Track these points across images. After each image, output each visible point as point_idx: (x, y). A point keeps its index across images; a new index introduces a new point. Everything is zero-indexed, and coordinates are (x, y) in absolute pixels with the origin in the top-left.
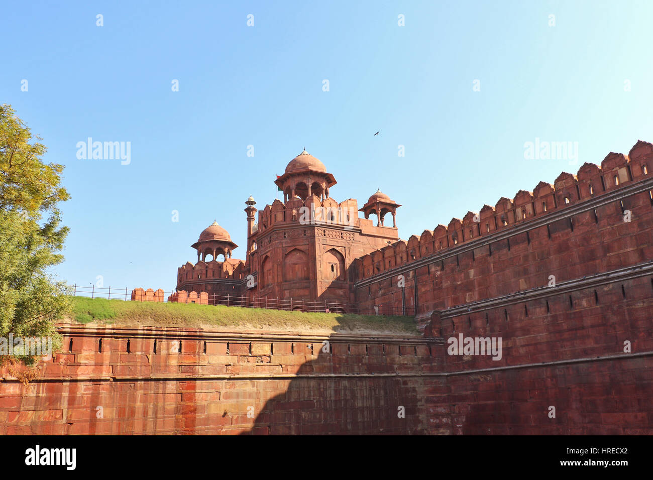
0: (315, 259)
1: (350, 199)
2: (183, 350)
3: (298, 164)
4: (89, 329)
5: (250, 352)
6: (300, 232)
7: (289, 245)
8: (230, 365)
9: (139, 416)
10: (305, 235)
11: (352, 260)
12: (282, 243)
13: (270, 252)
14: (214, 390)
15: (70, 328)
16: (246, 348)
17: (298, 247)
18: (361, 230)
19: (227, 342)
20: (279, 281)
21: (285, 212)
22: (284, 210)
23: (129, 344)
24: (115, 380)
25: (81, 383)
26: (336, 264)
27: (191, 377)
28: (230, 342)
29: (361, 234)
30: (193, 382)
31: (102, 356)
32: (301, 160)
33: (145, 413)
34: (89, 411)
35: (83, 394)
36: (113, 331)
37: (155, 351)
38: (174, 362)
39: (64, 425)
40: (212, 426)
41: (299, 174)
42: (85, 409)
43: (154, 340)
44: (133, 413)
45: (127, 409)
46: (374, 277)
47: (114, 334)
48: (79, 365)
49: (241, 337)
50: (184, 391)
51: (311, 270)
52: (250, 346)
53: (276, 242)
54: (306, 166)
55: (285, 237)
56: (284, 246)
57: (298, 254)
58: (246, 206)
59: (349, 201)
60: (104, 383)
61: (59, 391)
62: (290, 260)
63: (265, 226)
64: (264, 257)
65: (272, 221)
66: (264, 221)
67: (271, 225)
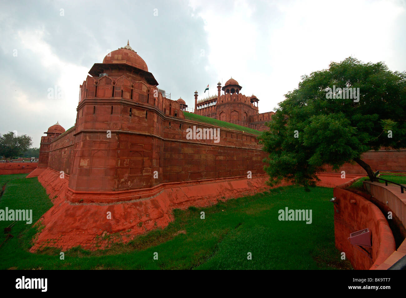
1: (249, 97)
3: (232, 82)
6: (236, 105)
7: (233, 109)
11: (249, 116)
16: (258, 141)
19: (255, 138)
21: (231, 98)
26: (245, 117)
29: (251, 108)
41: (232, 85)
46: (259, 122)
53: (228, 107)
54: (235, 83)
56: (231, 109)
58: (195, 94)
62: (233, 114)
63: (222, 102)
64: (221, 112)
65: (226, 100)
66: (221, 100)
67: (226, 101)
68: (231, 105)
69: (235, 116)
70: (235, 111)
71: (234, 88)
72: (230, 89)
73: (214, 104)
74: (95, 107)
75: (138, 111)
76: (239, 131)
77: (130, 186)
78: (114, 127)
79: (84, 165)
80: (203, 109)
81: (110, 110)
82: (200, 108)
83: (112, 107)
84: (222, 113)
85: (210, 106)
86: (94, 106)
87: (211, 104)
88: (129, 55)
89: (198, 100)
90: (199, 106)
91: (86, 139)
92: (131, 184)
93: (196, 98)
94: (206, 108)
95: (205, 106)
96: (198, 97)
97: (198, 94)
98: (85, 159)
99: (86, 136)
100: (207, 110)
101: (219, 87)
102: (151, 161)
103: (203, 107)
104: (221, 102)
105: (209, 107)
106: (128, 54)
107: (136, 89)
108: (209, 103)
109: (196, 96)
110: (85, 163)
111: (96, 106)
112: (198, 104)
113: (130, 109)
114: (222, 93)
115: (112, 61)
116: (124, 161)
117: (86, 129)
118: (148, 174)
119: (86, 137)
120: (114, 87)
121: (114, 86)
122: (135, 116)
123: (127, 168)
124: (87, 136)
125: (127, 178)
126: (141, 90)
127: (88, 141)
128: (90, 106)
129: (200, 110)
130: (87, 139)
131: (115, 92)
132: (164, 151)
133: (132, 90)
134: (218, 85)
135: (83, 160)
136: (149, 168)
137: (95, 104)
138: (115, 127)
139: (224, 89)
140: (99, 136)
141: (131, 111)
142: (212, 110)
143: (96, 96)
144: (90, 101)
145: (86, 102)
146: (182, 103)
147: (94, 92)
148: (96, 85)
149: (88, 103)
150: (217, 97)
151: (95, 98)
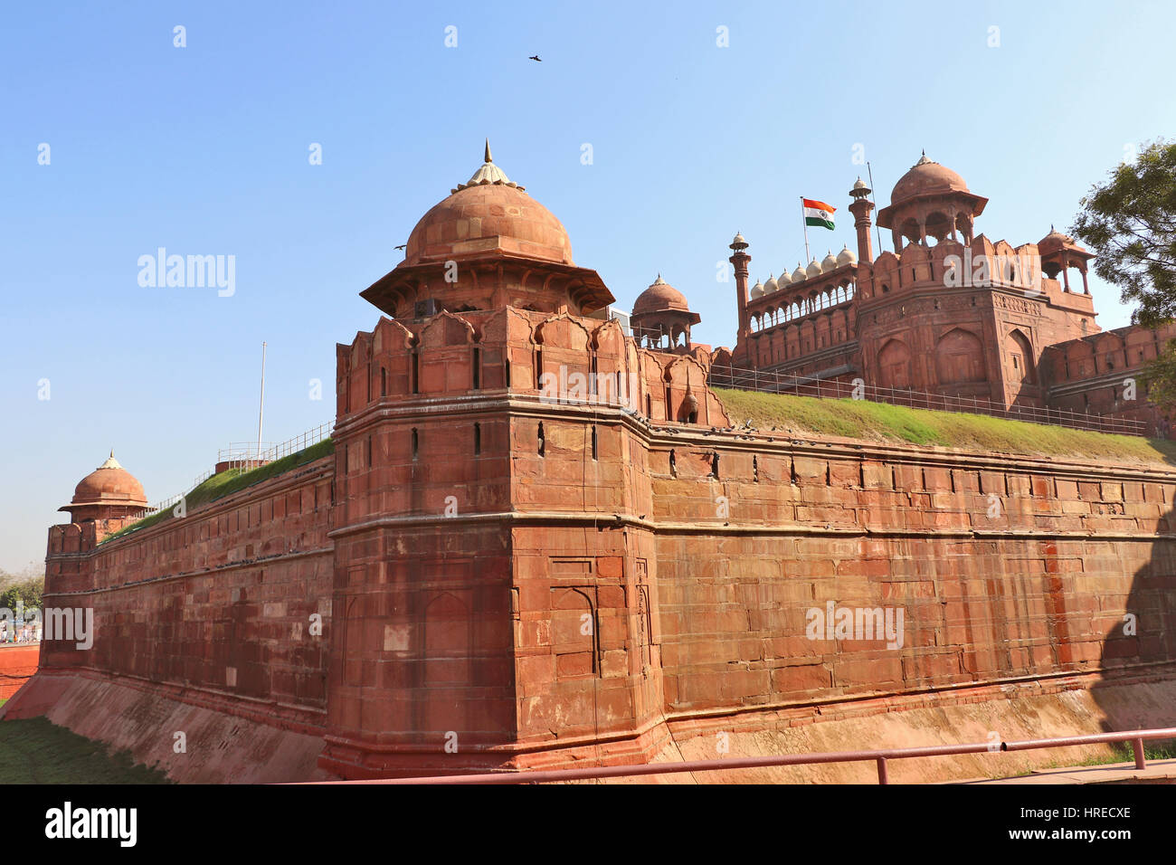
0: (996, 346)
1: (1028, 244)
2: (1035, 492)
3: (930, 181)
4: (939, 454)
5: (1101, 498)
6: (964, 299)
7: (946, 322)
8: (1084, 517)
9: (1008, 592)
10: (974, 304)
11: (1041, 350)
12: (931, 319)
13: (902, 333)
14: (1075, 557)
15: (920, 452)
16: (1095, 489)
17: (960, 326)
18: (1048, 299)
19: (1076, 479)
20: (932, 383)
21: (931, 264)
22: (929, 261)
23: (979, 478)
24: (977, 536)
25: (945, 540)
26: (1019, 356)
27: (1049, 534)
28: (1080, 480)
29: (1049, 305)
30: (1052, 541)
31: (957, 498)
32: (933, 173)
33: (1014, 588)
34: (958, 584)
35: (948, 557)
36: (964, 459)
37: (1007, 494)
38: (1028, 510)
39: (938, 605)
40: (1082, 612)
41: (934, 199)
42: (954, 582)
43: (1003, 474)
44: (1001, 589)
45: (995, 583)
46: (1099, 379)
47: (966, 463)
48: (936, 511)
49: (1092, 473)
50: (1046, 556)
51: (990, 364)
52: (1100, 487)
53: (921, 316)
54: (943, 184)
55: (936, 307)
56: (936, 322)
57: (960, 338)
58: (732, 253)
59: (1028, 247)
60: (966, 541)
61: (924, 551)
62: (948, 347)
63: (885, 288)
64: (883, 341)
65: (904, 281)
66: (878, 279)
67: (904, 287)
68: (936, 302)
69: (959, 358)
70: (958, 330)
71: (944, 210)
72: (921, 215)
73: (842, 295)
74: (415, 430)
75: (566, 431)
76: (988, 453)
77: (562, 724)
78: (489, 499)
79: (398, 649)
80: (784, 327)
81: (471, 439)
82: (768, 322)
83: (477, 425)
84: (892, 347)
85: (818, 308)
86: (412, 426)
87: (824, 302)
88: (507, 210)
89: (749, 284)
90: (758, 315)
91: (396, 551)
92: (564, 717)
93: (740, 275)
94: (798, 322)
95: (795, 312)
96: (750, 266)
97: (746, 251)
98: (397, 627)
99: (394, 541)
100: (807, 331)
101: (860, 210)
102: (626, 622)
103: (781, 317)
104: (879, 291)
105: (813, 317)
106: (502, 208)
107: (551, 349)
108: (813, 295)
109: (739, 261)
110: (400, 640)
111: (419, 427)
112: (754, 304)
113: (537, 427)
114: (882, 241)
115: (449, 245)
116: (535, 625)
117: (392, 516)
118: (618, 674)
119: (396, 544)
120: (476, 351)
121: (477, 346)
122: (556, 450)
123: (547, 652)
124: (399, 541)
125: (547, 692)
126: (569, 347)
127: (404, 557)
128: (400, 428)
129: (770, 332)
130: (399, 552)
131: (484, 368)
132: (659, 576)
133: (539, 353)
134: (852, 200)
135: (394, 629)
136: (618, 651)
137: (413, 422)
138: (493, 503)
139: (886, 219)
140: (442, 537)
141: (541, 434)
142: (831, 331)
143: (416, 391)
144: (397, 410)
145: (384, 417)
146: (670, 304)
147: (408, 377)
148: (413, 352)
149: (391, 416)
150: (855, 262)
151: (413, 399)
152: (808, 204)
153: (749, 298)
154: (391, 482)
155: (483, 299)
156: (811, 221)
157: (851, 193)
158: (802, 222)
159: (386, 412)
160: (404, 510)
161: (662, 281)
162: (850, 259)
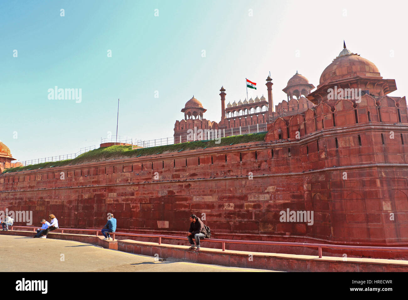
58: (220, 92)
71: (306, 89)
73: (261, 109)
79: (388, 210)
80: (240, 117)
81: (400, 139)
82: (232, 115)
83: (401, 135)
85: (251, 113)
90: (228, 113)
91: (382, 175)
93: (223, 99)
94: (246, 116)
97: (225, 92)
98: (387, 202)
101: (269, 85)
103: (236, 114)
105: (249, 115)
108: (250, 109)
109: (223, 95)
110: (388, 206)
111: (383, 133)
112: (228, 109)
117: (380, 163)
119: (382, 173)
127: (385, 178)
128: (377, 133)
129: (234, 118)
137: (381, 132)
140: (396, 171)
142: (258, 120)
143: (381, 121)
144: (376, 127)
145: (372, 129)
146: (199, 105)
147: (378, 116)
148: (378, 107)
149: (374, 129)
150: (267, 100)
151: (380, 123)
152: (248, 81)
153: (226, 107)
154: (377, 152)
155: (377, 93)
156: (248, 86)
157: (267, 80)
158: (246, 86)
159: (373, 127)
160: (382, 162)
161: (195, 98)
162: (265, 99)
